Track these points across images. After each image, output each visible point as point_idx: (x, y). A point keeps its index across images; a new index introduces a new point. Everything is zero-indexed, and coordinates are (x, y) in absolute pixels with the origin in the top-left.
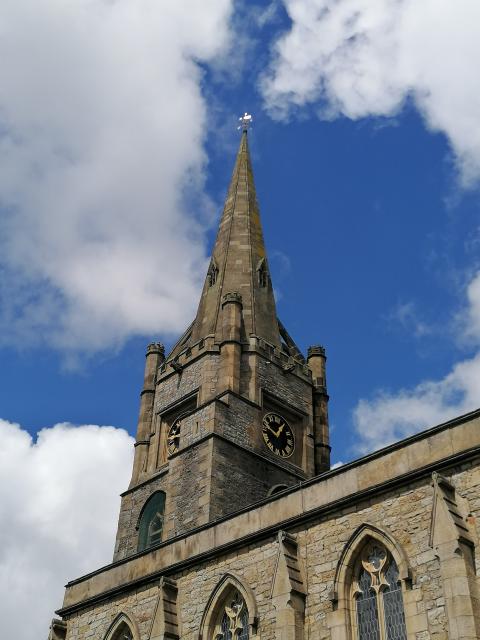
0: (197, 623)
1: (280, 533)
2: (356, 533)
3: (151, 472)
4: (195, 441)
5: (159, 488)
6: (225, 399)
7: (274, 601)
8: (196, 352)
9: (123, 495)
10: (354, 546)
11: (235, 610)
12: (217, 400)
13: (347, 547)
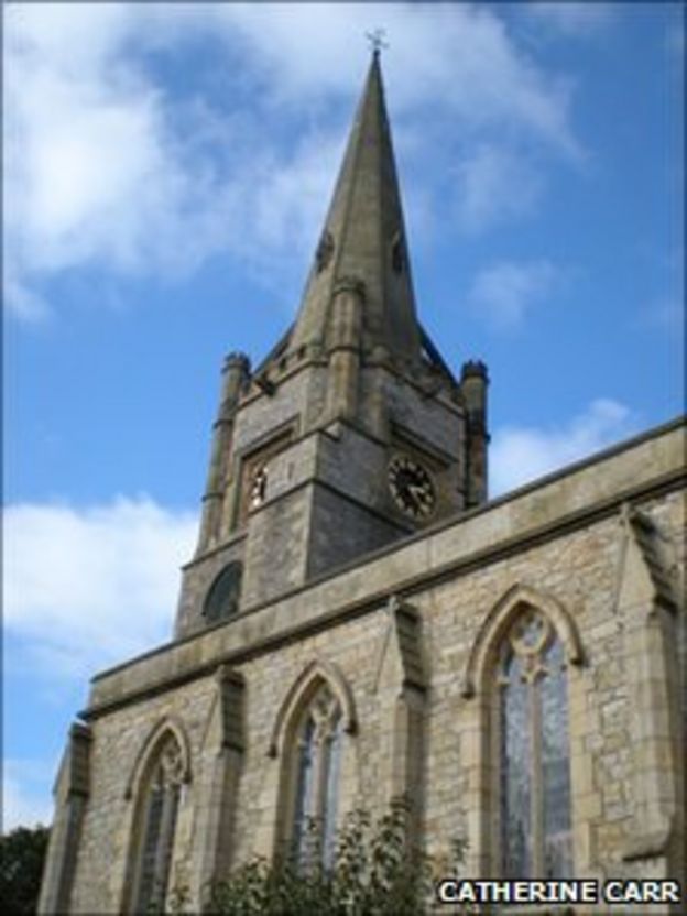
0: (269, 730)
1: (393, 600)
2: (505, 598)
3: (226, 535)
4: (287, 489)
5: (235, 557)
6: (333, 430)
7: (379, 697)
8: (293, 364)
9: (185, 568)
10: (501, 617)
11: (324, 712)
12: (321, 431)
13: (491, 617)
